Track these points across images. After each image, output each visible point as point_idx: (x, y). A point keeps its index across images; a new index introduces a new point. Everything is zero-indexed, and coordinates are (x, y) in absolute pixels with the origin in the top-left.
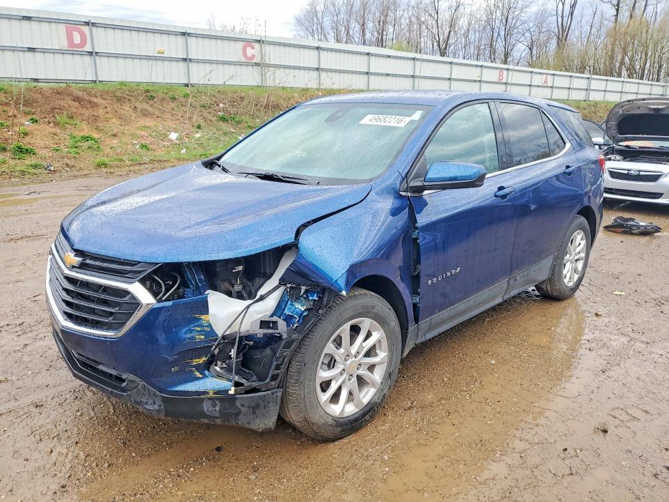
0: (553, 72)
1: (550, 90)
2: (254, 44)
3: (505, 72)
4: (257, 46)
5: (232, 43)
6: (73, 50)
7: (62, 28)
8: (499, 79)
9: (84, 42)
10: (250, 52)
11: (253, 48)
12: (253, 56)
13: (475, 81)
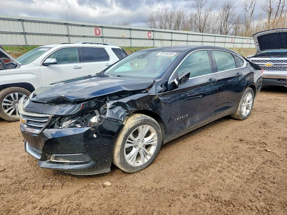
0: (250, 38)
1: (249, 44)
2: (151, 32)
3: (233, 38)
4: (152, 32)
5: (144, 32)
6: (97, 36)
7: (93, 29)
8: (231, 41)
9: (99, 34)
10: (150, 35)
11: (151, 33)
12: (151, 36)
13: (223, 42)
